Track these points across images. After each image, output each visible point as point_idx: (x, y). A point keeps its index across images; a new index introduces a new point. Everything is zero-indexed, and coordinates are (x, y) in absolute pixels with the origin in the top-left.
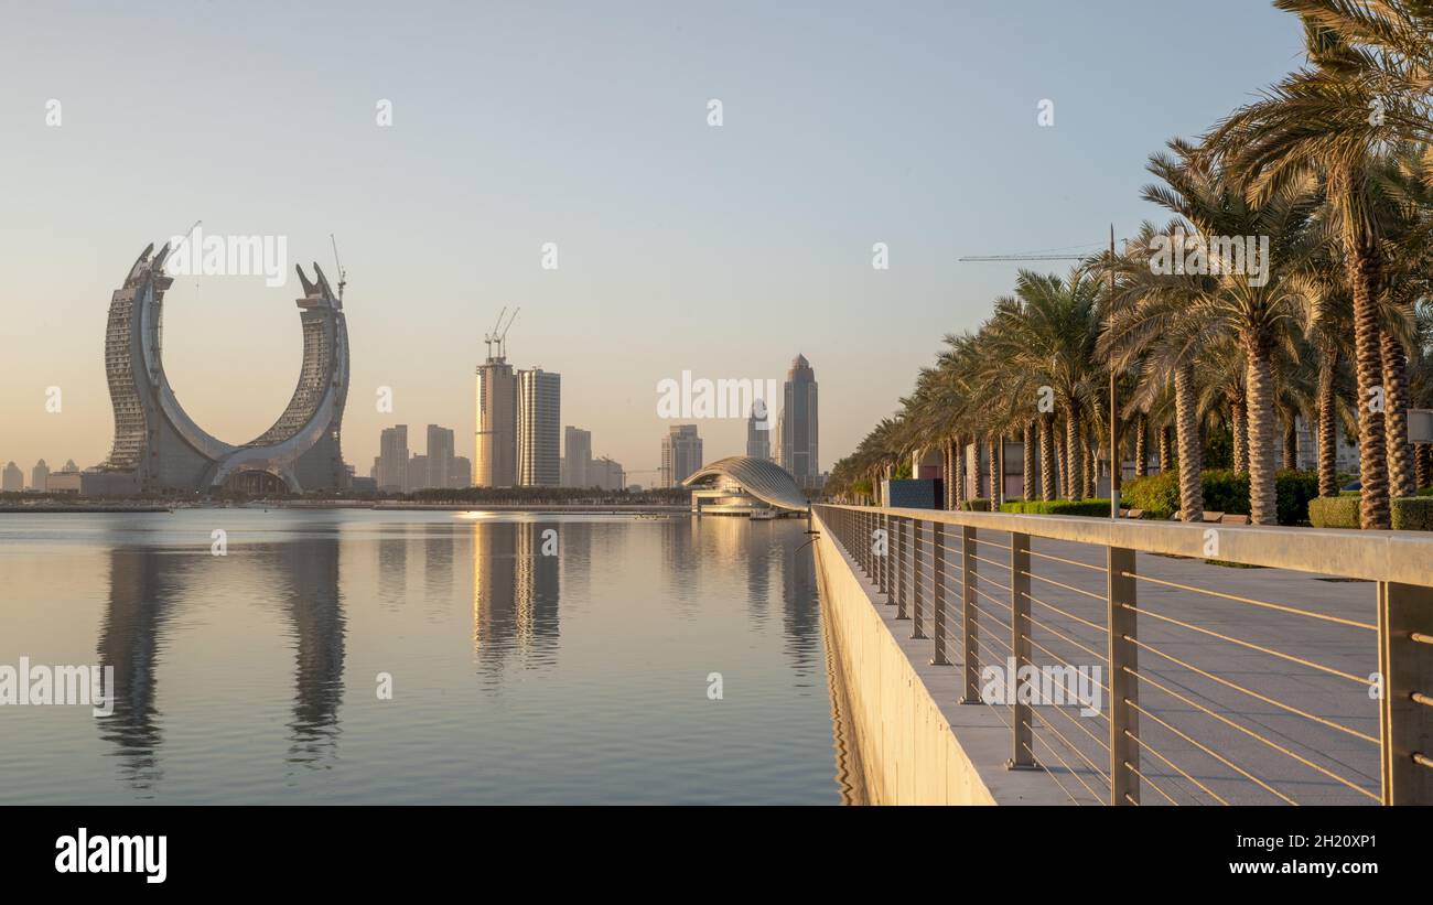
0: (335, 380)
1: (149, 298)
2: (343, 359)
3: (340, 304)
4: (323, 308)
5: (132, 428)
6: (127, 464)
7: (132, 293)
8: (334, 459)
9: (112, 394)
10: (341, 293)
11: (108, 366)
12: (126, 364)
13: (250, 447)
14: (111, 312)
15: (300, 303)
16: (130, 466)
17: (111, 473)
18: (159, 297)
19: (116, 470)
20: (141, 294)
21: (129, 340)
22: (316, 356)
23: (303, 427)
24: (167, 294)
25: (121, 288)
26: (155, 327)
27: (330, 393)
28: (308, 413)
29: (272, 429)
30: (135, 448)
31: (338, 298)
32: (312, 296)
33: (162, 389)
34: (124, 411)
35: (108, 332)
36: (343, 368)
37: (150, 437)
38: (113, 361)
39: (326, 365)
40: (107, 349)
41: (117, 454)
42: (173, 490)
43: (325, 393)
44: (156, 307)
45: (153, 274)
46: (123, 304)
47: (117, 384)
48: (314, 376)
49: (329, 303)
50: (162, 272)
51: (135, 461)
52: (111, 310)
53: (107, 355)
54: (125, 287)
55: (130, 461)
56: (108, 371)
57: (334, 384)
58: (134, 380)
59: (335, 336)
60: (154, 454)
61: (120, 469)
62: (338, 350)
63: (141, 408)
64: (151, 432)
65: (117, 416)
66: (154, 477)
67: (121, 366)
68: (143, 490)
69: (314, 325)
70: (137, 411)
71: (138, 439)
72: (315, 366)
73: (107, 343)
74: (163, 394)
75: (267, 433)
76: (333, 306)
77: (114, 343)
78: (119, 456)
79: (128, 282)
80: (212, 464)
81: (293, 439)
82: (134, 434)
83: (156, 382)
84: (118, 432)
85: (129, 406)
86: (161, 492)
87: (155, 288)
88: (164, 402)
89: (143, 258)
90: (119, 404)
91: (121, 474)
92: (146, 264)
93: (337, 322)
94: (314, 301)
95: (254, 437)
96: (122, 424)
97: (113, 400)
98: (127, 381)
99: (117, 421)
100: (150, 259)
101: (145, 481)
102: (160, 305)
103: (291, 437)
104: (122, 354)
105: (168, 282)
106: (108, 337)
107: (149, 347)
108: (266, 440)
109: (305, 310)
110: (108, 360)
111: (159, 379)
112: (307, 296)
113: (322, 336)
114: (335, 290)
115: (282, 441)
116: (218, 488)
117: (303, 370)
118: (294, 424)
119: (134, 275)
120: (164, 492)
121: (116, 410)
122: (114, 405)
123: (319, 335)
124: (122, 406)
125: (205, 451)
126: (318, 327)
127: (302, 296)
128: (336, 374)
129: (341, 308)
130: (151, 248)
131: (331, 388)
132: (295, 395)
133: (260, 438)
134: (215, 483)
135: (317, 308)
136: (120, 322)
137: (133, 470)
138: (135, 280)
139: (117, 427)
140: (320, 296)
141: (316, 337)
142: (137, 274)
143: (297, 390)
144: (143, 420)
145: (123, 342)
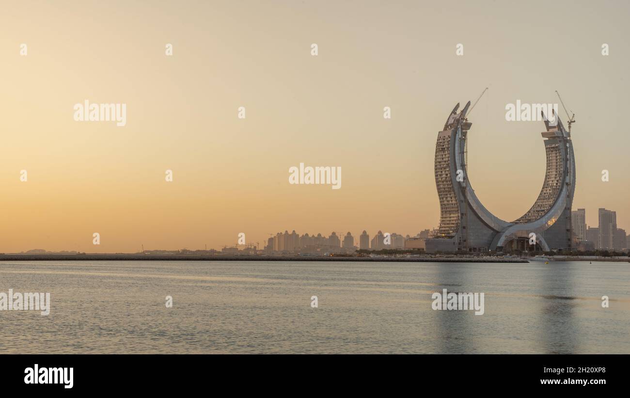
0: (567, 180)
1: (459, 135)
2: (572, 168)
3: (569, 134)
4: (558, 137)
5: (450, 212)
6: (449, 233)
7: (449, 132)
8: (568, 230)
9: (439, 192)
10: (570, 127)
11: (436, 176)
12: (447, 175)
13: (516, 223)
14: (438, 144)
15: (544, 135)
16: (450, 235)
17: (441, 239)
18: (464, 134)
19: (443, 237)
20: (455, 133)
21: (449, 160)
22: (555, 167)
23: (549, 211)
24: (469, 132)
25: (442, 130)
26: (462, 153)
27: (564, 190)
28: (551, 202)
29: (529, 212)
30: (453, 224)
31: (567, 130)
32: (551, 130)
33: (468, 188)
34: (446, 202)
35: (436, 156)
36: (572, 174)
37: (462, 218)
38: (440, 173)
39: (561, 172)
40: (436, 166)
41: (442, 227)
42: (475, 249)
43: (561, 190)
44: (463, 140)
45: (461, 121)
46: (444, 140)
47: (442, 186)
48: (553, 179)
49: (562, 134)
50: (466, 120)
51: (453, 232)
52: (437, 143)
53: (436, 169)
54: (445, 129)
55: (451, 232)
56: (436, 179)
57: (567, 184)
58: (452, 183)
59: (566, 153)
60: (464, 228)
61: (446, 237)
62: (568, 162)
63: (456, 200)
64: (462, 214)
65: (441, 205)
66: (465, 241)
67: (444, 176)
68: (459, 249)
69: (552, 148)
70: (454, 202)
71: (455, 218)
72: (555, 173)
73: (436, 162)
74: (468, 192)
75: (526, 215)
76: (565, 136)
77: (440, 162)
78: (443, 229)
79: (446, 127)
80: (496, 233)
81: (544, 217)
82: (452, 215)
83: (464, 185)
84: (442, 215)
85: (449, 199)
86: (468, 250)
87: (462, 129)
88: (469, 197)
89: (454, 112)
90: (443, 198)
91: (446, 239)
92: (455, 116)
93: (568, 145)
94: (553, 133)
95: (519, 217)
96: (445, 209)
97: (439, 195)
98: (448, 185)
99: (442, 208)
100: (458, 112)
101: (460, 244)
102: (464, 140)
103: (542, 217)
104: (445, 169)
105: (468, 126)
106: (436, 159)
107: (460, 165)
108: (526, 219)
109: (547, 139)
110: (436, 172)
111: (466, 184)
112: (548, 130)
113: (558, 155)
114: (566, 126)
115: (536, 220)
116: (501, 248)
117: (546, 176)
118: (543, 209)
119: (449, 123)
120: (470, 250)
121: (441, 202)
122: (440, 199)
123: (556, 154)
124: (444, 199)
125: (492, 225)
126: (556, 149)
127: (545, 130)
128: (568, 178)
129: (570, 136)
130: (458, 106)
131: (565, 186)
132: (542, 191)
133: (522, 218)
134: (500, 244)
135: (554, 138)
136: (443, 150)
137: (453, 237)
138: (451, 125)
139: (442, 212)
140: (556, 130)
141: (554, 155)
142: (451, 121)
143: (543, 188)
144: (457, 207)
145: (445, 161)
